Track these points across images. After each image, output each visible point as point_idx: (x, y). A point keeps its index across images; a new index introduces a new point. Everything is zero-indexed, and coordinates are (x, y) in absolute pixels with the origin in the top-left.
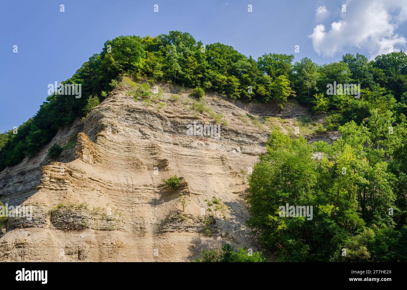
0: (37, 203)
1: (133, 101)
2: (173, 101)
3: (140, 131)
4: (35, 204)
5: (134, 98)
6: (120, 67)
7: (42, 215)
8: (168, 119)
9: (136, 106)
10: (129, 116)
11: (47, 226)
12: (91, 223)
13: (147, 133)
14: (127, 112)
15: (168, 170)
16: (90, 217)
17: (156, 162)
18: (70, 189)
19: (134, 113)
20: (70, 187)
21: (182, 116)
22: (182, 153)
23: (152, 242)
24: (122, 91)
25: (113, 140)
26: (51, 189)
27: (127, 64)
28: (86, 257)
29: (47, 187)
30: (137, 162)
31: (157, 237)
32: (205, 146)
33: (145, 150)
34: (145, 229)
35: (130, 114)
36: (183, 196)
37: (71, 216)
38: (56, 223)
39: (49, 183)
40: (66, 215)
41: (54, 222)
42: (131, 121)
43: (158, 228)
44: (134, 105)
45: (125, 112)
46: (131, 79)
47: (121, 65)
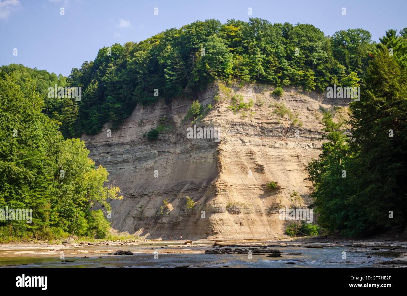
1: (233, 114)
3: (240, 139)
5: (233, 111)
6: (215, 75)
8: (257, 125)
9: (236, 120)
10: (233, 129)
11: (226, 212)
12: (241, 210)
13: (245, 141)
14: (231, 126)
15: (265, 173)
17: (255, 166)
18: (229, 195)
19: (236, 126)
21: (268, 121)
23: (267, 219)
24: (223, 103)
25: (227, 150)
27: (220, 72)
28: (243, 225)
29: (220, 194)
30: (243, 166)
31: (268, 216)
32: (286, 145)
33: (246, 155)
34: (261, 212)
37: (234, 208)
41: (228, 210)
42: (234, 132)
43: (267, 211)
46: (224, 85)
47: (216, 73)
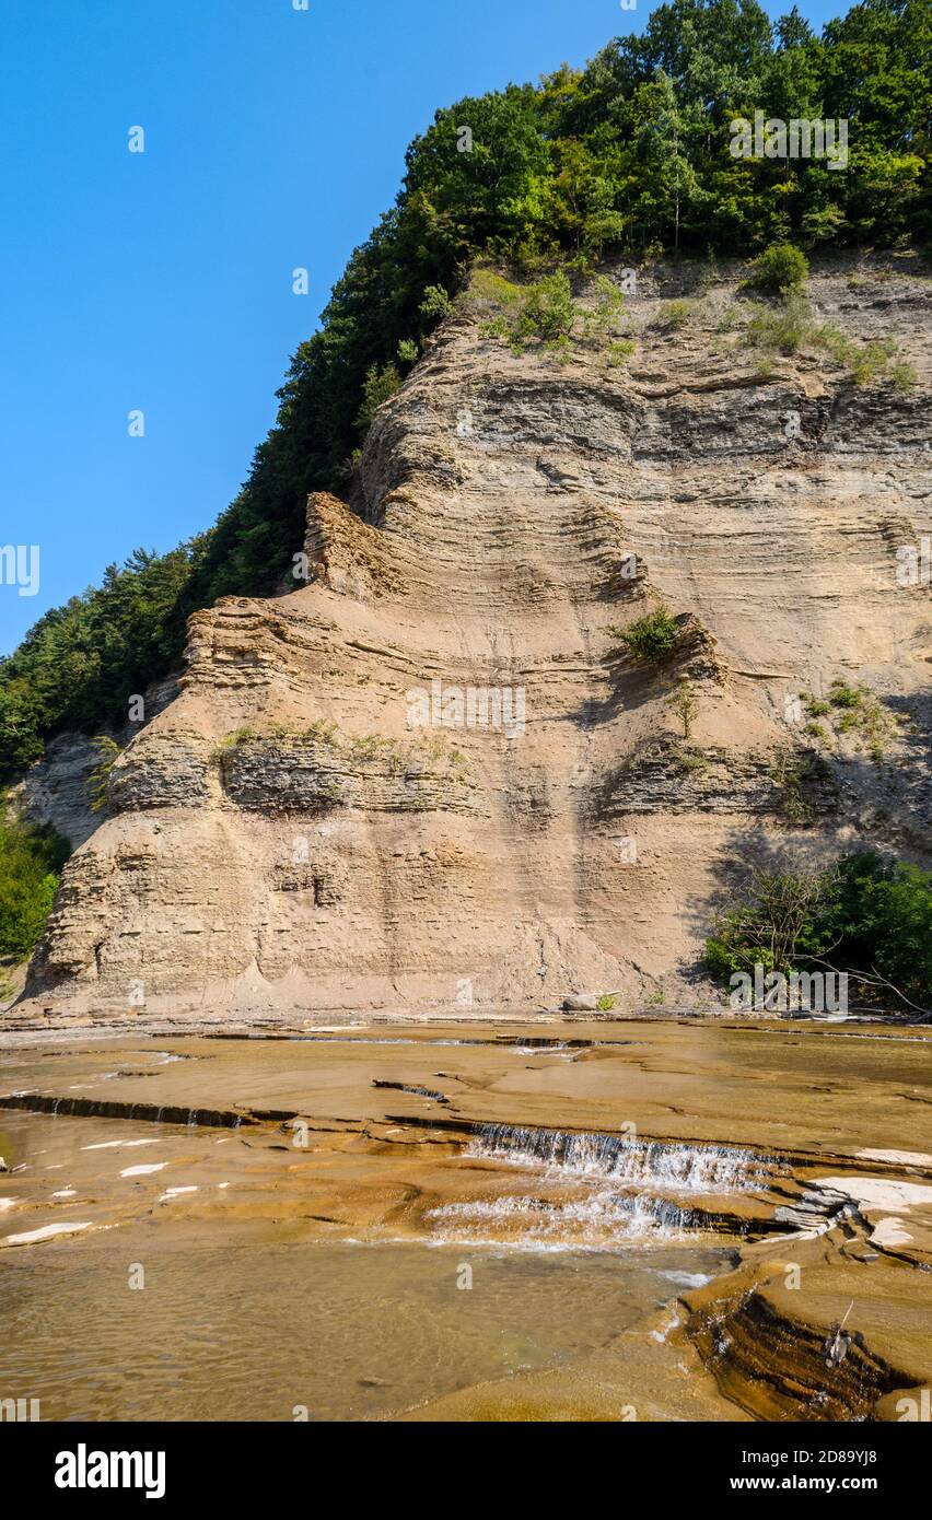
0: (171, 731)
1: (506, 355)
2: (664, 330)
3: (541, 467)
4: (166, 734)
5: (513, 346)
6: (457, 234)
7: (192, 767)
8: (647, 403)
9: (516, 373)
10: (496, 417)
11: (213, 803)
12: (352, 789)
13: (565, 472)
14: (486, 403)
15: (643, 596)
16: (345, 770)
17: (601, 572)
18: (279, 683)
19: (512, 402)
20: (278, 675)
21: (705, 381)
22: (710, 529)
23: (574, 850)
24: (469, 325)
25: (446, 513)
26: (220, 686)
27: (481, 216)
28: (338, 897)
29: (207, 678)
30: (530, 579)
31: (591, 833)
32: (811, 488)
33: (562, 534)
34: (547, 804)
35: (497, 406)
36: (691, 684)
37: (282, 766)
38: (239, 793)
39: (212, 666)
40: (267, 763)
41: (234, 789)
42: (504, 433)
43: (594, 800)
44: (512, 369)
45: (479, 405)
46: (502, 273)
47: (461, 227)
